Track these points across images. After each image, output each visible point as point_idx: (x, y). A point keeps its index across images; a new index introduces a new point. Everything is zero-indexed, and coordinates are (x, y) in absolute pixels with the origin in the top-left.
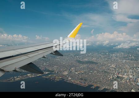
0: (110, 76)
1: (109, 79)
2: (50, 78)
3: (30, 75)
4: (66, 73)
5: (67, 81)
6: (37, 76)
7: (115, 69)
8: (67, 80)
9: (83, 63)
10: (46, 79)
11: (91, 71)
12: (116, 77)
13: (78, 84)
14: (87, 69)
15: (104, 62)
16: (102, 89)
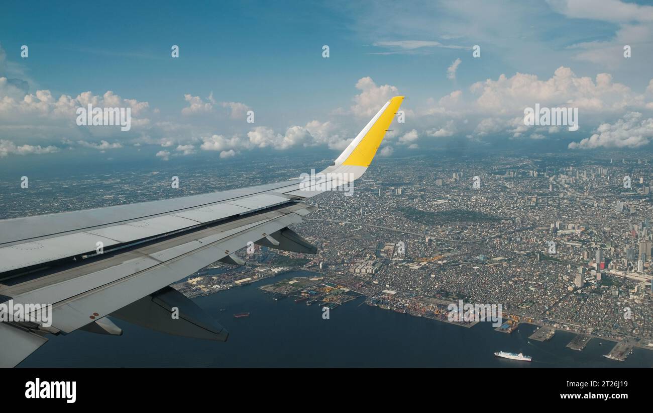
0: (567, 274)
1: (570, 289)
2: (300, 293)
3: (199, 283)
4: (364, 268)
5: (382, 306)
6: (236, 286)
7: (584, 242)
8: (378, 302)
9: (430, 219)
10: (281, 297)
11: (481, 257)
12: (599, 277)
13: (433, 314)
14: (459, 248)
15: (526, 211)
16: (548, 336)
